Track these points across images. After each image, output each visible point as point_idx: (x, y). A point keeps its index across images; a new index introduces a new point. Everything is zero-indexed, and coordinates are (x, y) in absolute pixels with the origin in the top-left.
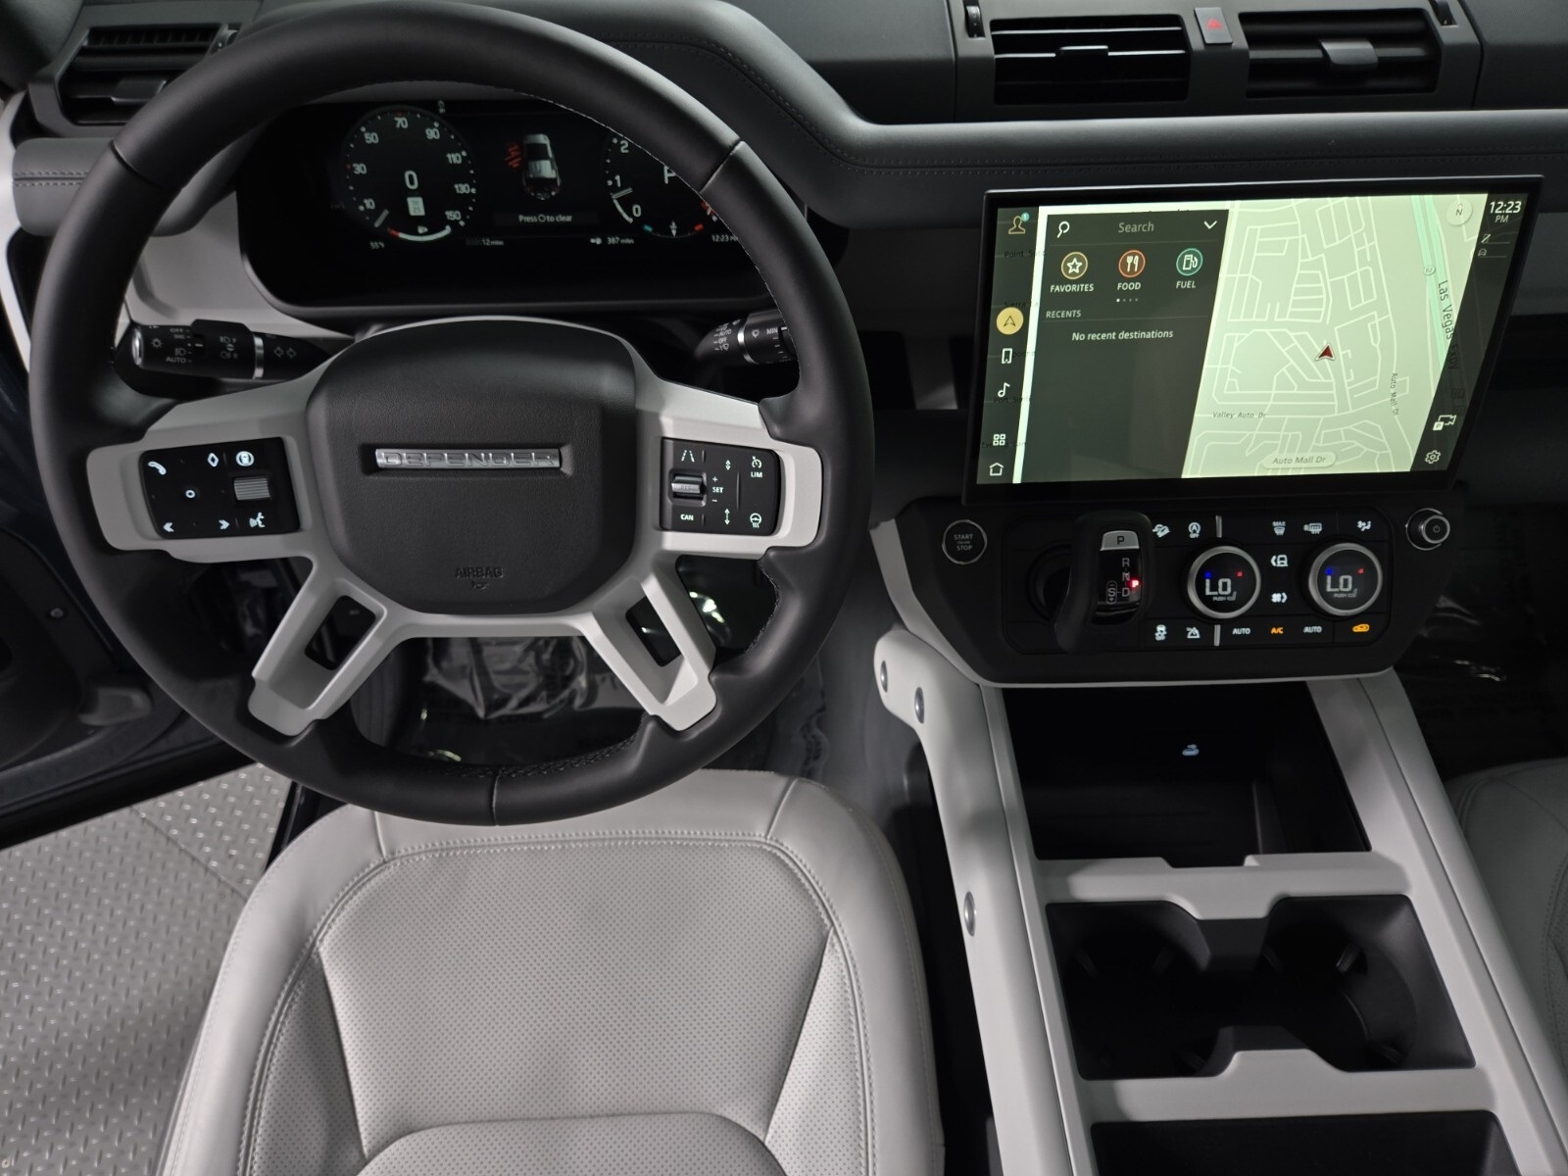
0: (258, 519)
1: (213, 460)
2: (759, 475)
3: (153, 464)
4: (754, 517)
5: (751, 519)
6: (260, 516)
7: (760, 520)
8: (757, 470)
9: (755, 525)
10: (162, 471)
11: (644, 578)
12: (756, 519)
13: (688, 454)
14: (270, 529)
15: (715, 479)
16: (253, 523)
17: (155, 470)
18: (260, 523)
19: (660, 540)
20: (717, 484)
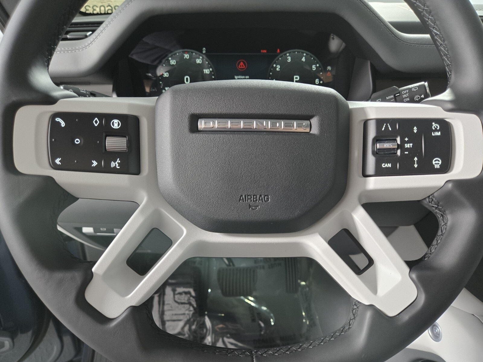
0: (116, 163)
1: (96, 122)
2: (439, 134)
3: (58, 120)
4: (435, 161)
5: (434, 163)
6: (118, 161)
7: (440, 163)
8: (436, 130)
9: (437, 166)
10: (63, 124)
11: (354, 209)
12: (437, 162)
13: (387, 126)
14: (123, 170)
15: (406, 139)
16: (113, 164)
17: (59, 123)
18: (117, 165)
19: (365, 183)
20: (408, 142)
